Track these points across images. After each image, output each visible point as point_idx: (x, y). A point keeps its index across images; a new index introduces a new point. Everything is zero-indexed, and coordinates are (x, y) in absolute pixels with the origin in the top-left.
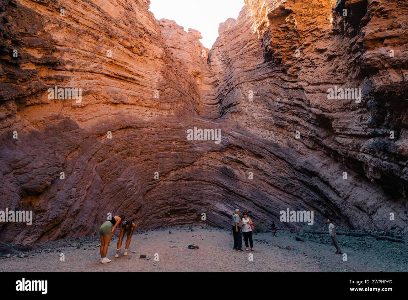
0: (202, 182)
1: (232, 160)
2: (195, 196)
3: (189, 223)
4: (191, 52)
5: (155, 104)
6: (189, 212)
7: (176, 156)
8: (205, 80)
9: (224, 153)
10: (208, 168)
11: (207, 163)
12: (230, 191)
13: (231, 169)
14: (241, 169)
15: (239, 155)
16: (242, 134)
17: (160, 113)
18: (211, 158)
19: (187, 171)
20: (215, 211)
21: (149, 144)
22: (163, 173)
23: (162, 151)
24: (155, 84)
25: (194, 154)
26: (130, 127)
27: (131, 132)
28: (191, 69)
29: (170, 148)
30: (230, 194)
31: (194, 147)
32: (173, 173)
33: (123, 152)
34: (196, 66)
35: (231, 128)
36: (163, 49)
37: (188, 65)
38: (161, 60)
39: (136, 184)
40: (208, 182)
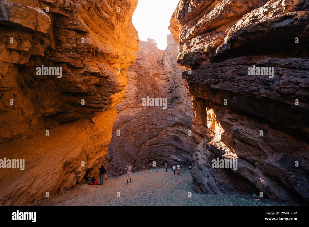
0: (164, 145)
1: (179, 131)
2: (161, 152)
3: (159, 167)
4: (151, 61)
5: (135, 105)
6: (158, 161)
7: (149, 132)
8: (161, 76)
9: (174, 127)
10: (166, 137)
11: (165, 134)
12: (178, 148)
13: (179, 136)
14: (184, 136)
15: (182, 129)
16: (183, 116)
17: (138, 109)
18: (168, 131)
19: (155, 139)
20: (172, 159)
21: (135, 128)
22: (143, 142)
23: (141, 131)
24: (134, 94)
25: (158, 129)
26: (126, 122)
27: (126, 124)
28: (152, 73)
29: (145, 128)
30: (179, 150)
31: (158, 125)
32: (148, 142)
33: (125, 135)
34: (155, 70)
35: (178, 112)
36: (135, 72)
37: (149, 70)
38: (135, 79)
39: (132, 150)
40: (167, 144)
